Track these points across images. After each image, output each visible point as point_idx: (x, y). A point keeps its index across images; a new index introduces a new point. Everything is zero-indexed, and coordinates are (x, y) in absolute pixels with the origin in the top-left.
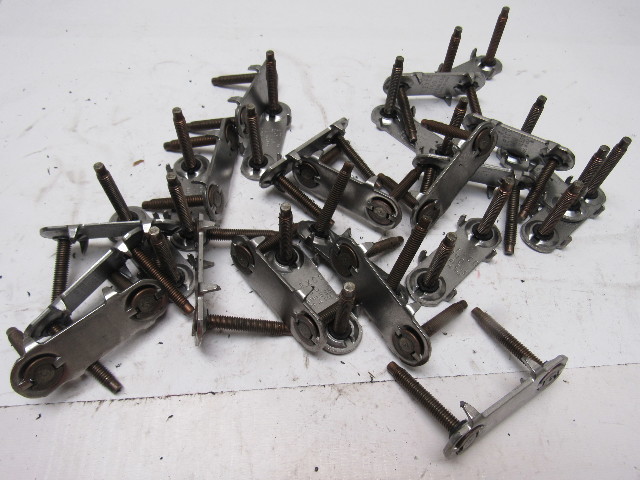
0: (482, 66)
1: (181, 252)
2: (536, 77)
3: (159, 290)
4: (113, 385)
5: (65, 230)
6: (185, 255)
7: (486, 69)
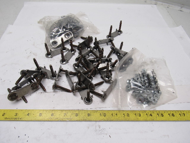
0: (118, 32)
2: (130, 34)
4: (26, 101)
7: (119, 33)
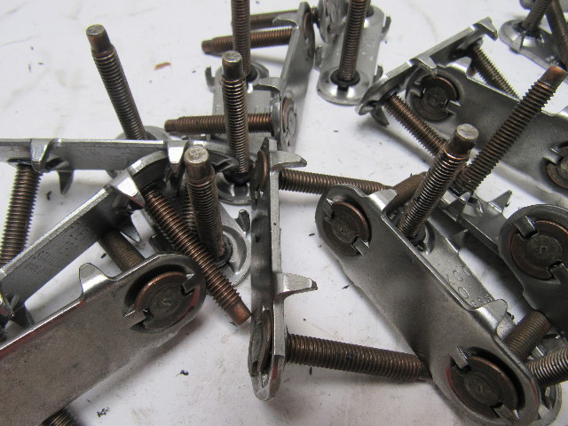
1: (225, 206)
3: (190, 276)
5: (26, 146)
6: (233, 212)
